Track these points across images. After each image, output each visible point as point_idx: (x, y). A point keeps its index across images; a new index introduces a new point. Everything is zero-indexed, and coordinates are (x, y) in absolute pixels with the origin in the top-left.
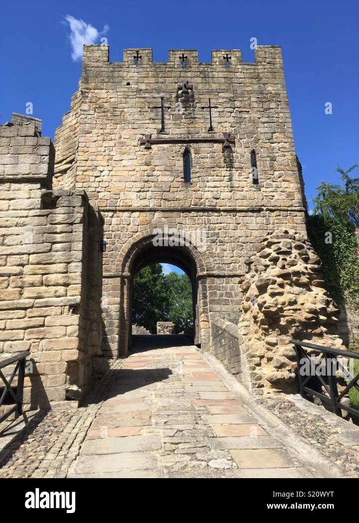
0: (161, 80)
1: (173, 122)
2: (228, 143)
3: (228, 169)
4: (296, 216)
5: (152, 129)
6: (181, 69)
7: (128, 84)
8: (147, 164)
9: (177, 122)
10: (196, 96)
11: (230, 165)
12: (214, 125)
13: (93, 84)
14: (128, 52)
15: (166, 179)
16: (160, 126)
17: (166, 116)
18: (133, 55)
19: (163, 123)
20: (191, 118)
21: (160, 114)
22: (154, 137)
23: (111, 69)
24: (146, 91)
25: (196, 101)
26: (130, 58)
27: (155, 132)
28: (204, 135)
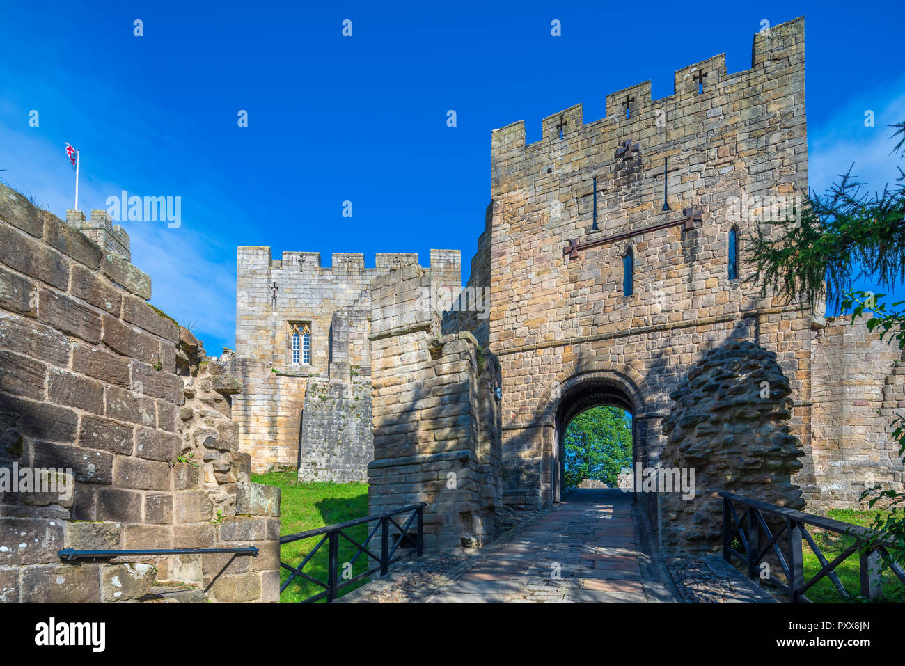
0: (594, 150)
1: (610, 211)
2: (689, 224)
3: (688, 264)
4: (797, 318)
5: (578, 230)
6: (624, 123)
7: (549, 171)
8: (573, 281)
9: (614, 209)
10: (645, 160)
11: (691, 255)
12: (671, 199)
13: (505, 185)
14: (549, 121)
15: (596, 296)
16: (590, 222)
17: (600, 205)
18: (556, 123)
19: (595, 215)
20: (637, 197)
21: (591, 203)
22: (583, 240)
23: (527, 156)
24: (574, 174)
25: (646, 168)
26: (551, 130)
27: (583, 232)
28: (654, 219)
